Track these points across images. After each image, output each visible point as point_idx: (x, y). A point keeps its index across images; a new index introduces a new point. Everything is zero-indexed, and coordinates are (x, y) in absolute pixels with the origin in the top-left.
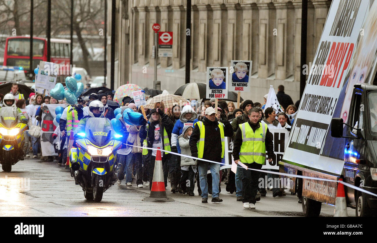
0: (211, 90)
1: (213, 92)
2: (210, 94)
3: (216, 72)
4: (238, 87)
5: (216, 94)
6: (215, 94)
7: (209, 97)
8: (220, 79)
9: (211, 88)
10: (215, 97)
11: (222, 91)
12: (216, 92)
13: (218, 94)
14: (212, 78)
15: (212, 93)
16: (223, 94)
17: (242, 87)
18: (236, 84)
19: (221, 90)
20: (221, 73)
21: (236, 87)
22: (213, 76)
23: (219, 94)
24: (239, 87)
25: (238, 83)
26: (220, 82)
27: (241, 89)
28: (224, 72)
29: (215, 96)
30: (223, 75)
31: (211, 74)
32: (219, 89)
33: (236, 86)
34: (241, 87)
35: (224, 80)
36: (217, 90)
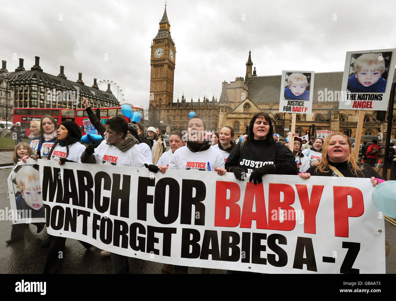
0: (287, 101)
1: (289, 103)
2: (284, 107)
3: (296, 78)
4: (360, 101)
5: (295, 106)
6: (292, 106)
7: (284, 110)
8: (302, 87)
9: (286, 99)
10: (293, 111)
11: (303, 104)
12: (294, 104)
13: (297, 107)
14: (290, 85)
15: (288, 105)
16: (304, 107)
17: (370, 101)
18: (357, 96)
19: (302, 101)
20: (304, 79)
21: (355, 102)
22: (291, 82)
23: (299, 106)
24: (363, 101)
25: (360, 93)
26: (302, 91)
27: (368, 104)
28: (307, 78)
29: (292, 109)
30: (306, 81)
31: (288, 80)
32: (299, 101)
33: (357, 100)
34: (368, 102)
35: (308, 88)
36: (295, 101)
